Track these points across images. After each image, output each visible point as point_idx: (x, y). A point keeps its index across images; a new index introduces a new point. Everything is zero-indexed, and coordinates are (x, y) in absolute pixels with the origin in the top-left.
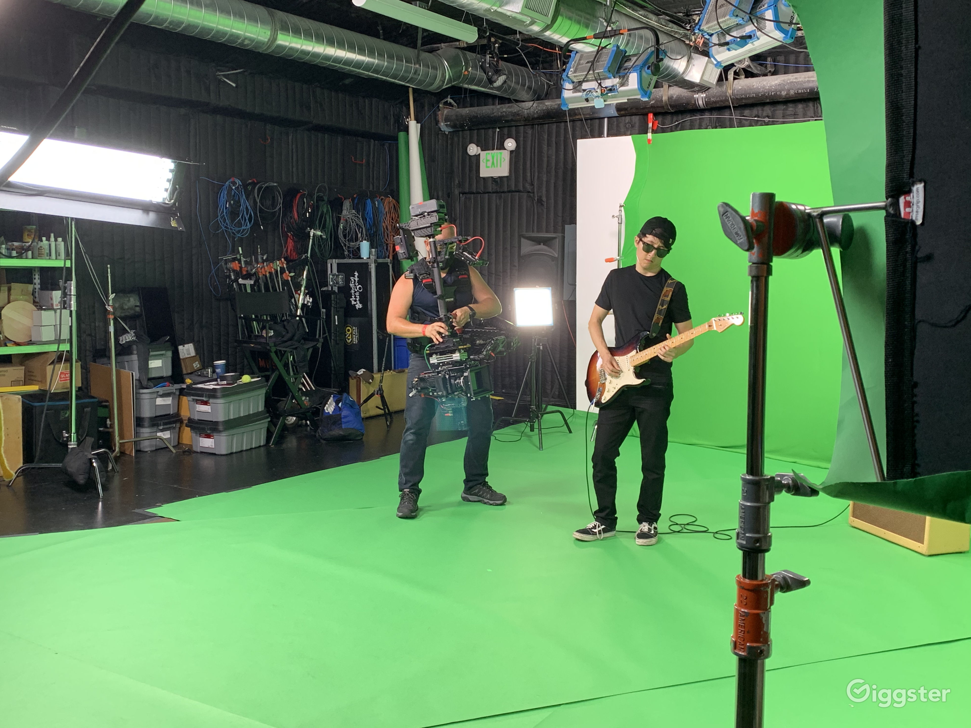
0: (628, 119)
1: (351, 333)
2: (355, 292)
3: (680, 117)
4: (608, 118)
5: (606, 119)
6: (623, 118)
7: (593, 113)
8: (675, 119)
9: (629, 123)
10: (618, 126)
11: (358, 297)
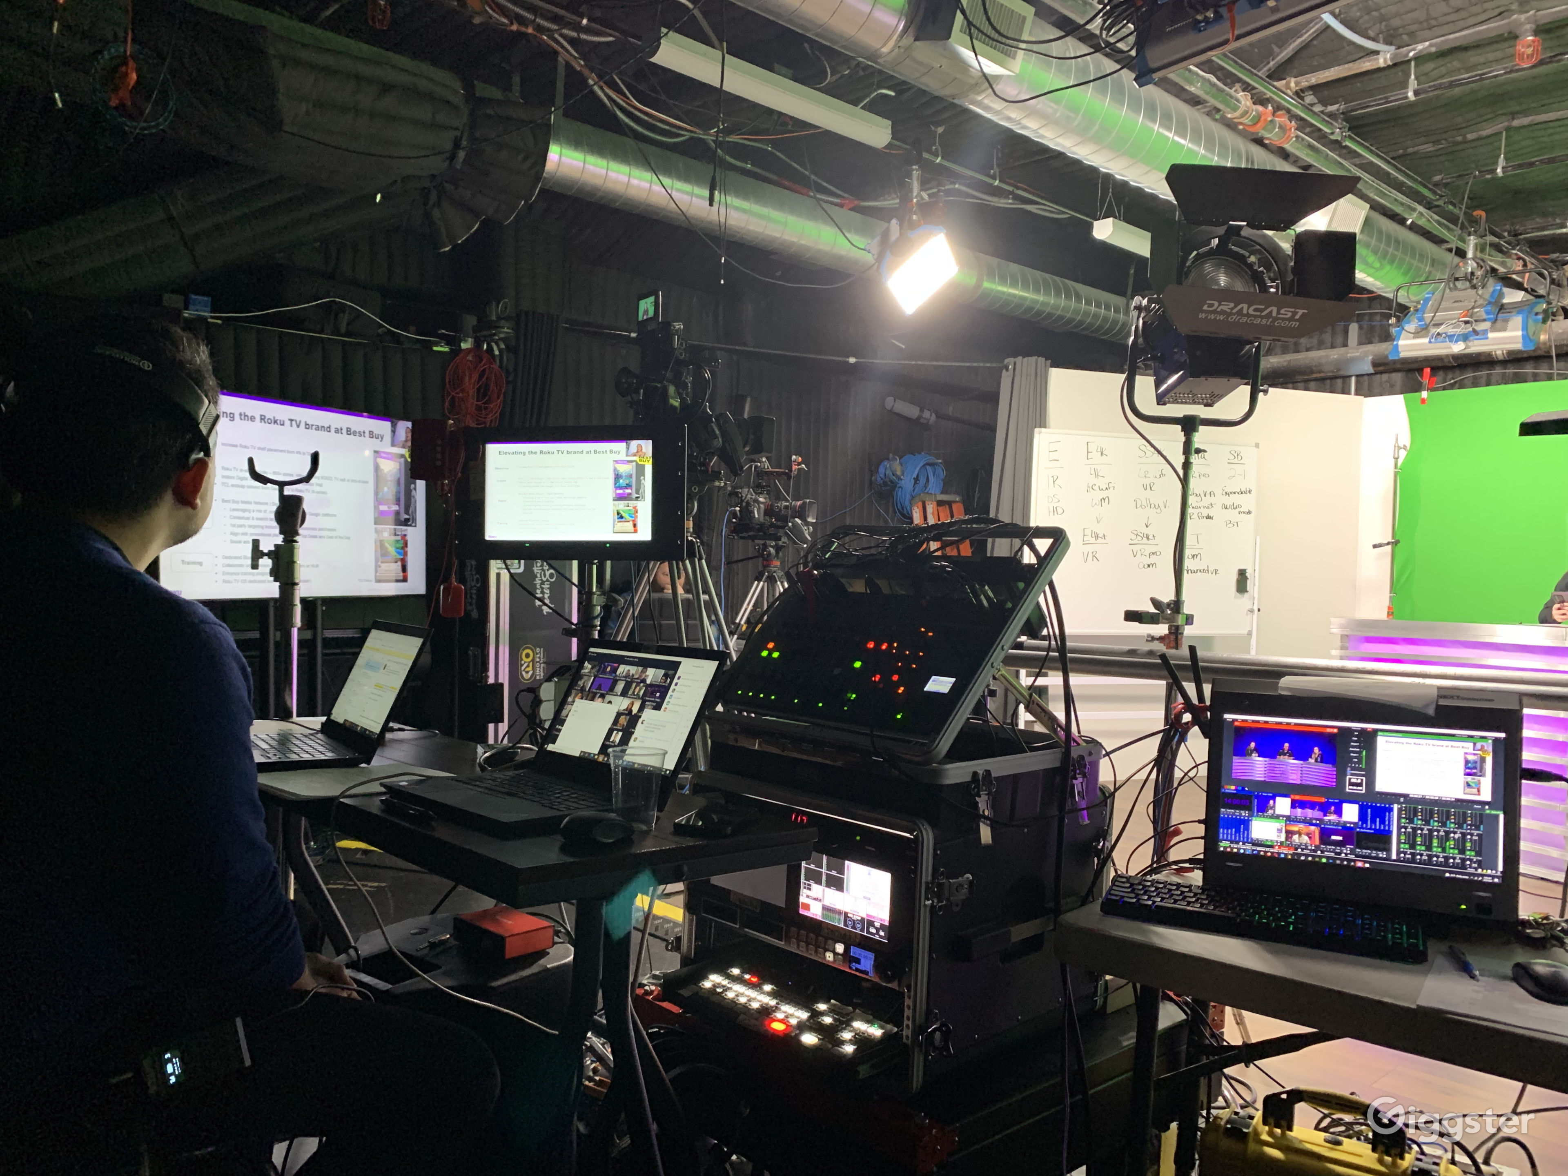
0: (1385, 377)
1: (533, 660)
2: (543, 583)
3: (1458, 372)
4: (1357, 376)
5: (1353, 379)
6: (1378, 376)
7: (1339, 370)
8: (1450, 376)
9: (1386, 381)
10: (1370, 385)
11: (548, 591)
